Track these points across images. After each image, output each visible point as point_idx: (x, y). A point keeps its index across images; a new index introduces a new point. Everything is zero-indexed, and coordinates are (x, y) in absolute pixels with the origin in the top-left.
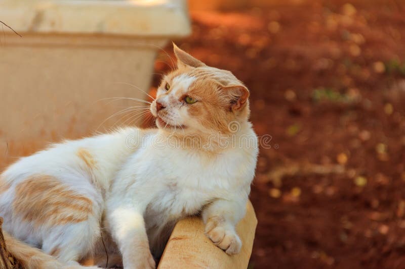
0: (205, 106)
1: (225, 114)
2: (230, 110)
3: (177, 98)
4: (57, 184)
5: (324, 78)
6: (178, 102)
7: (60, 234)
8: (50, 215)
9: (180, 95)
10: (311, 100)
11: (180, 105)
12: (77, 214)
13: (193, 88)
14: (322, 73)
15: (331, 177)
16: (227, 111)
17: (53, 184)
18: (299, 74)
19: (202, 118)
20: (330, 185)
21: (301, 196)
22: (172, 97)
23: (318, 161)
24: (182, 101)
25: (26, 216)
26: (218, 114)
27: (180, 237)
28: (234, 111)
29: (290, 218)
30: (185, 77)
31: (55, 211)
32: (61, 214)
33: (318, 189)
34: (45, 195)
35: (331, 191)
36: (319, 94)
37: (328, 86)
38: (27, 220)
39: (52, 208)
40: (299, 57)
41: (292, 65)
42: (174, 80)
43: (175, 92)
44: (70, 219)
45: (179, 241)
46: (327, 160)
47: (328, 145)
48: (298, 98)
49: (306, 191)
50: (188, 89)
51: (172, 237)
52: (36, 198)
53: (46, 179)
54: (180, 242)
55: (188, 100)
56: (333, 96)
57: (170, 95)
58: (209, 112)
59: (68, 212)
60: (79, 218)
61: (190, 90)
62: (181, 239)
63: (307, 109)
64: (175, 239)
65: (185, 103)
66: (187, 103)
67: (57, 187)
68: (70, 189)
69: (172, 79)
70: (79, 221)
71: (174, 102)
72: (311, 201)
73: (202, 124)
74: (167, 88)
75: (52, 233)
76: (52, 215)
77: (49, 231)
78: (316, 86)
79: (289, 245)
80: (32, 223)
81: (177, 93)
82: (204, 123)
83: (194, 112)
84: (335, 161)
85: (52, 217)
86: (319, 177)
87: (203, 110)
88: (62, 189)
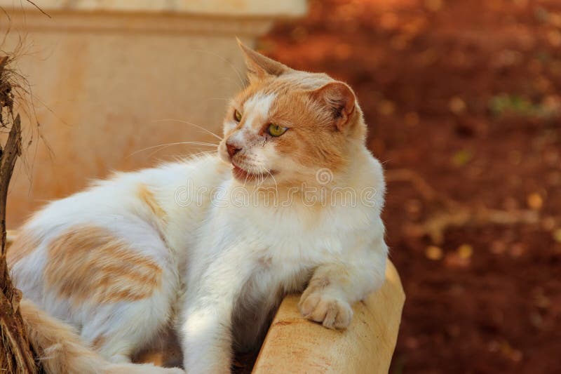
0: (300, 136)
1: (330, 136)
2: (335, 129)
3: (255, 131)
4: (110, 240)
5: (508, 79)
6: (258, 137)
7: (108, 318)
8: (97, 287)
9: (259, 126)
10: (489, 113)
11: (262, 142)
12: (136, 287)
13: (275, 111)
14: (505, 72)
15: (519, 228)
16: (331, 131)
17: (104, 239)
18: (470, 74)
19: (299, 153)
20: (516, 241)
21: (473, 258)
22: (248, 132)
23: (499, 205)
24: (265, 135)
25: (63, 290)
26: (321, 139)
27: (288, 321)
28: (341, 129)
29: (457, 291)
30: (260, 98)
31: (105, 281)
32: (113, 285)
33: (499, 247)
34: (92, 256)
35: (518, 251)
36: (501, 104)
37: (514, 92)
38: (63, 296)
39: (100, 276)
40: (472, 48)
41: (461, 60)
42: (245, 105)
43: (252, 124)
44: (125, 295)
45: (287, 326)
46: (511, 203)
47: (515, 181)
48: (470, 110)
49: (481, 250)
50: (269, 114)
51: (276, 320)
52: (78, 262)
53: (94, 232)
54: (288, 328)
55: (272, 130)
56: (523, 107)
57: (244, 129)
58: (306, 142)
59: (123, 283)
60: (138, 294)
61: (272, 114)
62: (289, 323)
63: (482, 127)
64: (280, 323)
65: (270, 137)
66: (273, 136)
67: (110, 244)
68: (131, 247)
69: (242, 105)
70: (138, 298)
71: (252, 139)
72: (487, 265)
73: (301, 162)
74: (237, 118)
75: (98, 315)
76: (100, 288)
77: (93, 311)
78: (495, 91)
79: (455, 331)
80: (71, 299)
81: (253, 125)
82: (303, 161)
83: (285, 148)
84: (524, 206)
85: (100, 290)
86: (499, 229)
87: (298, 142)
88: (118, 246)
